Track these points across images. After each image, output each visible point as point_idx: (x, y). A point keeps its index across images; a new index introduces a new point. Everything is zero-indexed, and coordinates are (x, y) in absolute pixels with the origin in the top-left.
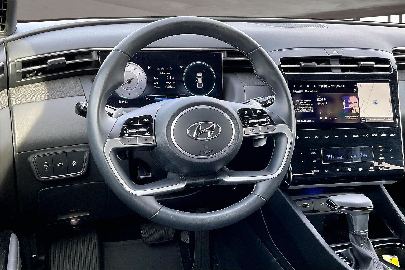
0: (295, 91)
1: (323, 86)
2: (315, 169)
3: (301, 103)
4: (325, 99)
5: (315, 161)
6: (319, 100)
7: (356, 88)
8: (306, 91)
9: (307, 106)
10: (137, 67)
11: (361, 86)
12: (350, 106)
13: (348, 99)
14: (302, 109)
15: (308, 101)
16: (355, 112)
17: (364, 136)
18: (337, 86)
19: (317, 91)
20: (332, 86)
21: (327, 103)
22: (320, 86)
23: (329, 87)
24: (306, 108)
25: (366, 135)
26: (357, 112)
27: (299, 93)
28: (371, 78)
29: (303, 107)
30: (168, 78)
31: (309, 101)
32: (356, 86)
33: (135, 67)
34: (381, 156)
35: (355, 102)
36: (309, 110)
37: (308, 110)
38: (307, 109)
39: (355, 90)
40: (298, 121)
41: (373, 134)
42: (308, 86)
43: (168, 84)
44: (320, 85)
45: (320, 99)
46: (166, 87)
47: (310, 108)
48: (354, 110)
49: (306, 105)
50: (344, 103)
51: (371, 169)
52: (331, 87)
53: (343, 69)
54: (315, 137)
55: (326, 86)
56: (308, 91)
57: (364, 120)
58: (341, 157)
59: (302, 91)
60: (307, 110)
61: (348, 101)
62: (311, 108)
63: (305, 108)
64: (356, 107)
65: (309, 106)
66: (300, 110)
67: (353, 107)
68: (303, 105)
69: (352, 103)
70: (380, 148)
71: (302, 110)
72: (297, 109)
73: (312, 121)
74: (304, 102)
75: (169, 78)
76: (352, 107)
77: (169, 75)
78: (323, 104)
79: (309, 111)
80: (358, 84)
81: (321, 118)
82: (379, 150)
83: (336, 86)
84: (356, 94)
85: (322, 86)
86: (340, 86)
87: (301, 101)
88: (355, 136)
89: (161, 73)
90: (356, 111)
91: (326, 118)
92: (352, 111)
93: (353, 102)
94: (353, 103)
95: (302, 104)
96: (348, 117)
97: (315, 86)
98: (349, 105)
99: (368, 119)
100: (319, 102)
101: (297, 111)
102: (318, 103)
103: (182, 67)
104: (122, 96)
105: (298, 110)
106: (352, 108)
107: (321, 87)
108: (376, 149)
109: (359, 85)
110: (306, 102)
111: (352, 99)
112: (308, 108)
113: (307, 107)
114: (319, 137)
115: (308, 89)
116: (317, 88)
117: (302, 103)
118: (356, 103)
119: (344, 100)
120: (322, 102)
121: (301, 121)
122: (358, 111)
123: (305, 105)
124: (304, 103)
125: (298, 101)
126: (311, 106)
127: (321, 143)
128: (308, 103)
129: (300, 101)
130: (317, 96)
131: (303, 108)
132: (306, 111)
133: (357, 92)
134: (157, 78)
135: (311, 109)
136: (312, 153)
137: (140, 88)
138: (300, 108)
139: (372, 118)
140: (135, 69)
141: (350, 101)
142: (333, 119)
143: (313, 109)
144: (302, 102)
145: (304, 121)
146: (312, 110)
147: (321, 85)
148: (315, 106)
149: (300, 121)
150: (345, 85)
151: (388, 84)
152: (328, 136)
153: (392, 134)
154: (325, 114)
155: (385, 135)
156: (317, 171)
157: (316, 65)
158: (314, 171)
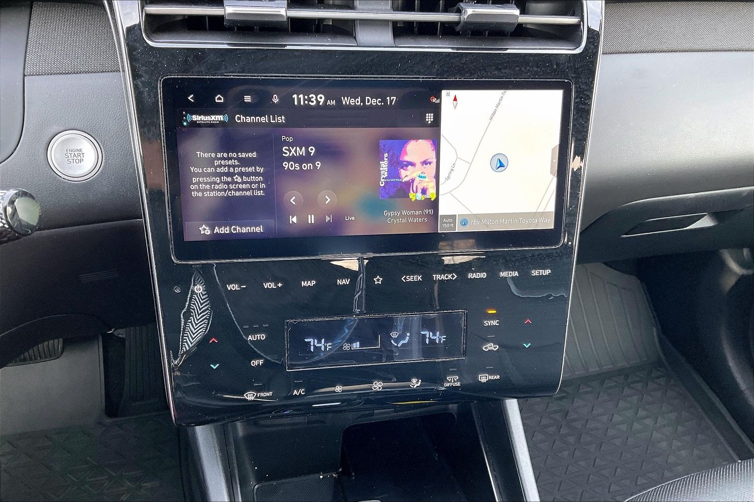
0: (195, 118)
1: (309, 100)
2: (259, 390)
3: (216, 163)
4: (312, 150)
5: (261, 362)
6: (290, 151)
7: (437, 110)
8: (240, 119)
9: (241, 174)
11: (455, 99)
12: (406, 175)
13: (401, 149)
14: (221, 186)
15: (244, 155)
16: (419, 196)
17: (443, 277)
18: (363, 101)
19: (281, 119)
20: (346, 101)
21: (318, 164)
22: (299, 99)
23: (333, 103)
24: (237, 183)
25: (450, 276)
26: (426, 196)
27: (211, 125)
28: (499, 70)
29: (224, 178)
31: (250, 155)
32: (438, 101)
34: (488, 341)
35: (425, 163)
36: (247, 190)
37: (243, 190)
38: (241, 186)
39: (430, 118)
40: (204, 229)
41: (473, 272)
42: (248, 99)
44: (295, 96)
45: (293, 151)
47: (251, 183)
48: (420, 191)
49: (237, 170)
50: (384, 165)
51: (451, 382)
52: (339, 101)
54: (266, 285)
56: (249, 120)
57: (450, 223)
58: (356, 345)
59: (220, 118)
60: (239, 190)
61: (398, 157)
62: (258, 183)
63: (233, 182)
64: (426, 180)
65: (248, 175)
66: (211, 190)
67: (417, 180)
68: (226, 170)
69: (413, 164)
70: (492, 317)
71: (218, 190)
72: (202, 186)
73: (259, 229)
74: (229, 159)
76: (413, 180)
78: (306, 166)
79: (248, 193)
80: (444, 93)
81: (295, 220)
82: (487, 323)
83: (358, 102)
84: (433, 132)
85: (305, 100)
86: (374, 102)
87: (219, 155)
88: (410, 279)
90: (424, 191)
91: (311, 219)
92: (412, 195)
93: (418, 161)
94: (418, 165)
95: (220, 166)
96: (392, 214)
97: (275, 99)
98: (402, 170)
99: (464, 223)
100: (289, 159)
101: (200, 194)
102: (286, 165)
105: (206, 190)
106: (409, 184)
107: (302, 103)
108: (476, 318)
109: (447, 96)
110: (237, 158)
111: (416, 149)
112: (243, 183)
113: (239, 180)
114: (280, 285)
115: (248, 110)
116: (286, 106)
117: (223, 162)
118: (430, 163)
119: (386, 155)
120: (299, 160)
121: (217, 230)
122: (431, 194)
123: (232, 170)
124: (230, 162)
125: (206, 155)
126: (256, 174)
127: (287, 303)
128: (244, 162)
129: (213, 155)
130: (283, 138)
131: (228, 183)
132: (238, 194)
133: (437, 122)
135: (255, 186)
136: (250, 338)
138: (211, 184)
139: (478, 217)
141: (407, 158)
142: (339, 221)
143: (263, 186)
145: (224, 230)
146: (259, 189)
147: (301, 96)
148: (274, 175)
149: (212, 229)
150: (395, 98)
151: (557, 95)
152: (314, 282)
153: (541, 271)
154: (309, 204)
155: (517, 274)
156: (263, 395)
157: (283, 12)
158: (254, 395)
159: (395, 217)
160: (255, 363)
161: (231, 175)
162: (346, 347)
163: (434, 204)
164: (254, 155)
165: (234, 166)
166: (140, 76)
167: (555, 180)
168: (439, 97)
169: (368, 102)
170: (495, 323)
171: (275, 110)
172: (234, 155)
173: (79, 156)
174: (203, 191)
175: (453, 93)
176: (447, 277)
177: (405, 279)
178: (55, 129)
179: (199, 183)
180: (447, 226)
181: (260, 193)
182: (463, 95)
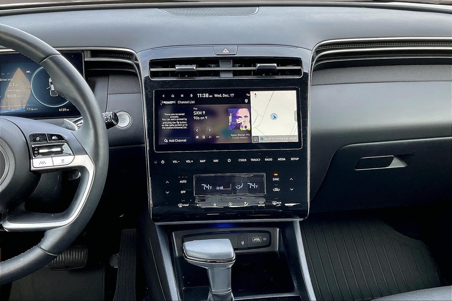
0: (164, 102)
1: (203, 95)
2: (183, 203)
3: (171, 117)
4: (204, 112)
5: (185, 192)
6: (196, 113)
7: (249, 98)
8: (179, 102)
9: (179, 121)
11: (255, 94)
12: (238, 121)
13: (237, 112)
14: (172, 125)
15: (180, 114)
16: (244, 129)
18: (222, 95)
19: (193, 102)
20: (216, 95)
21: (206, 117)
22: (199, 95)
23: (212, 96)
24: (178, 124)
25: (257, 160)
26: (247, 129)
27: (170, 105)
28: (271, 84)
29: (173, 122)
30: (10, 85)
31: (182, 114)
32: (249, 95)
34: (276, 187)
35: (245, 117)
36: (181, 126)
37: (180, 126)
38: (179, 125)
39: (246, 101)
40: (166, 140)
41: (267, 158)
42: (182, 96)
43: (10, 93)
44: (198, 94)
45: (197, 113)
46: (9, 96)
47: (182, 124)
48: (244, 127)
49: (178, 119)
50: (230, 118)
51: (261, 204)
52: (214, 96)
54: (187, 161)
55: (207, 95)
56: (182, 102)
57: (256, 139)
58: (222, 188)
59: (173, 102)
60: (178, 126)
61: (236, 115)
62: (185, 124)
63: (176, 124)
64: (246, 123)
65: (181, 121)
66: (169, 127)
67: (243, 123)
68: (174, 119)
69: (241, 117)
70: (276, 177)
71: (171, 127)
72: (166, 125)
73: (185, 141)
74: (175, 116)
75: (12, 85)
76: (241, 123)
77: (11, 82)
78: (202, 118)
79: (181, 128)
80: (251, 92)
81: (198, 137)
82: (274, 179)
83: (220, 96)
84: (248, 106)
85: (201, 96)
86: (226, 96)
87: (172, 114)
88: (242, 160)
90: (246, 127)
91: (204, 137)
92: (241, 128)
93: (243, 116)
94: (243, 117)
95: (172, 118)
96: (234, 135)
97: (192, 96)
98: (237, 119)
99: (262, 139)
100: (196, 116)
101: (165, 128)
102: (195, 118)
103: (28, 72)
105: (167, 127)
106: (240, 124)
107: (201, 97)
108: (270, 177)
109: (252, 93)
110: (178, 116)
111: (242, 112)
112: (179, 124)
113: (178, 123)
114: (192, 161)
115: (182, 99)
116: (195, 98)
118: (248, 117)
119: (231, 114)
120: (200, 116)
121: (170, 141)
122: (248, 128)
123: (176, 120)
126: (184, 121)
127: (197, 168)
128: (180, 117)
129: (170, 114)
130: (194, 108)
131: (174, 124)
132: (178, 128)
133: (249, 102)
136: (181, 182)
138: (168, 124)
139: (267, 137)
141: (238, 115)
142: (214, 138)
144: (173, 116)
145: (173, 141)
146: (185, 126)
147: (200, 94)
148: (190, 120)
149: (168, 140)
150: (233, 94)
151: (294, 92)
152: (205, 161)
153: (295, 158)
154: (203, 132)
155: (285, 159)
156: (185, 205)
157: (194, 68)
158: (182, 205)
159: (235, 137)
160: (182, 192)
161: (176, 121)
162: (218, 188)
163: (250, 132)
164: (184, 114)
165: (177, 118)
166: (148, 89)
167: (297, 123)
168: (249, 93)
169: (224, 96)
170: (277, 179)
171: (191, 99)
172: (177, 114)
173: (123, 120)
174: (166, 127)
175: (255, 92)
176: (256, 160)
177: (240, 160)
178: (117, 111)
179: (164, 124)
180: (255, 140)
181: (186, 128)
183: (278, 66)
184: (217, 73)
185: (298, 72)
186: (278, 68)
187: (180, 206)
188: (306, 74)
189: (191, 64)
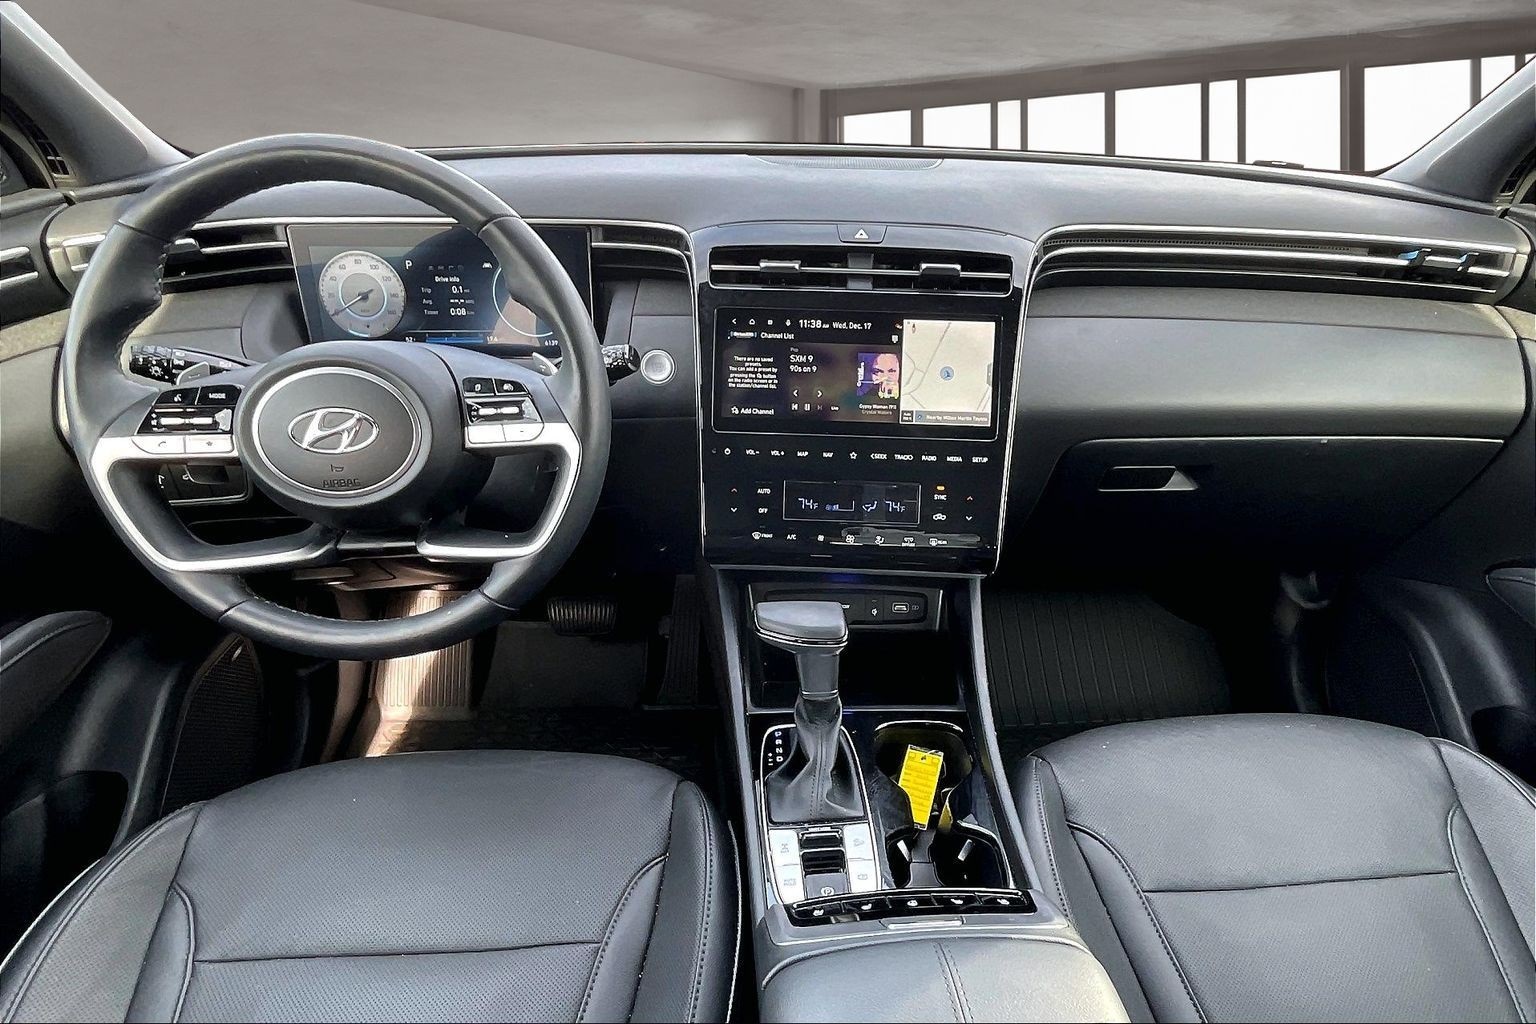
0: (736, 334)
1: (811, 324)
2: (762, 531)
3: (747, 364)
4: (811, 358)
5: (766, 510)
7: (900, 333)
8: (765, 335)
9: (762, 373)
10: (380, 264)
11: (914, 326)
12: (876, 379)
13: (874, 360)
14: (748, 381)
15: (765, 360)
16: (887, 396)
17: (903, 457)
18: (847, 325)
19: (791, 337)
20: (836, 325)
21: (815, 368)
22: (803, 323)
23: (828, 326)
25: (908, 457)
26: (892, 395)
27: (745, 339)
29: (751, 375)
30: (454, 290)
31: (769, 360)
32: (901, 327)
33: (374, 263)
34: (939, 512)
35: (891, 371)
36: (765, 384)
37: (762, 384)
38: (761, 381)
39: (895, 338)
40: (735, 410)
41: (926, 455)
42: (770, 322)
43: (456, 306)
44: (801, 321)
45: (798, 358)
46: (453, 312)
47: (768, 379)
48: (886, 391)
49: (760, 370)
50: (861, 371)
51: (907, 542)
52: (831, 326)
53: (878, 281)
54: (773, 453)
55: (818, 324)
56: (770, 336)
57: (909, 417)
58: (836, 507)
59: (751, 334)
60: (760, 383)
61: (872, 366)
62: (773, 379)
63: (756, 378)
64: (892, 383)
65: (767, 373)
66: (741, 383)
67: (885, 383)
68: (752, 369)
69: (882, 372)
70: (941, 493)
71: (746, 383)
72: (736, 380)
73: (772, 412)
74: (755, 362)
75: (458, 289)
76: (882, 383)
77: (456, 284)
78: (806, 369)
79: (766, 386)
80: (905, 321)
81: (795, 407)
82: (936, 497)
83: (844, 326)
84: (897, 349)
85: (808, 324)
86: (855, 326)
87: (749, 359)
88: (878, 456)
89: (437, 279)
90: (890, 392)
91: (807, 407)
92: (880, 394)
93: (885, 369)
94: (886, 372)
95: (749, 367)
96: (866, 407)
97: (788, 323)
98: (874, 376)
99: (920, 414)
100: (794, 364)
101: (734, 385)
102: (792, 368)
103: (487, 265)
104: (351, 332)
105: (738, 383)
106: (878, 386)
107: (806, 326)
108: (929, 492)
109: (908, 324)
110: (760, 362)
111: (885, 361)
112: (762, 379)
113: (760, 377)
114: (782, 453)
115: (770, 330)
116: (795, 328)
117: (751, 364)
118: (895, 371)
119: (863, 364)
120: (801, 365)
121: (743, 411)
122: (895, 393)
123: (756, 370)
124: (755, 364)
125: (740, 359)
126: (772, 373)
127: (788, 468)
128: (765, 365)
129: (745, 359)
130: (792, 349)
131: (752, 378)
132: (759, 386)
133: (900, 342)
134: (429, 291)
135: (770, 381)
136: (759, 491)
137: (390, 312)
138: (741, 378)
139: (931, 413)
140: (376, 267)
141: (878, 367)
142: (827, 409)
143: (775, 381)
144: (751, 361)
145: (748, 411)
146: (773, 383)
147: (805, 321)
148: (784, 374)
149: (740, 410)
150: (870, 324)
151: (992, 325)
152: (807, 453)
153: (980, 458)
154: (805, 397)
155: (960, 459)
156: (765, 536)
157: (797, 266)
158: (759, 535)
159: (867, 409)
160: (761, 511)
161: (756, 373)
162: (828, 508)
163: (897, 402)
164: (771, 360)
165: (758, 367)
166: (704, 306)
167: (991, 388)
168: (902, 325)
169: (852, 327)
170: (943, 497)
171: (788, 330)
172: (758, 359)
173: (659, 367)
174: (736, 383)
175: (912, 321)
176: (906, 457)
177: (874, 456)
178: (647, 348)
179: (734, 378)
180: (907, 419)
181: (774, 387)
182: (922, 324)
183: (963, 270)
184: (842, 280)
185: (1004, 285)
186: (963, 274)
187: (756, 536)
188: (1018, 292)
189: (791, 260)
